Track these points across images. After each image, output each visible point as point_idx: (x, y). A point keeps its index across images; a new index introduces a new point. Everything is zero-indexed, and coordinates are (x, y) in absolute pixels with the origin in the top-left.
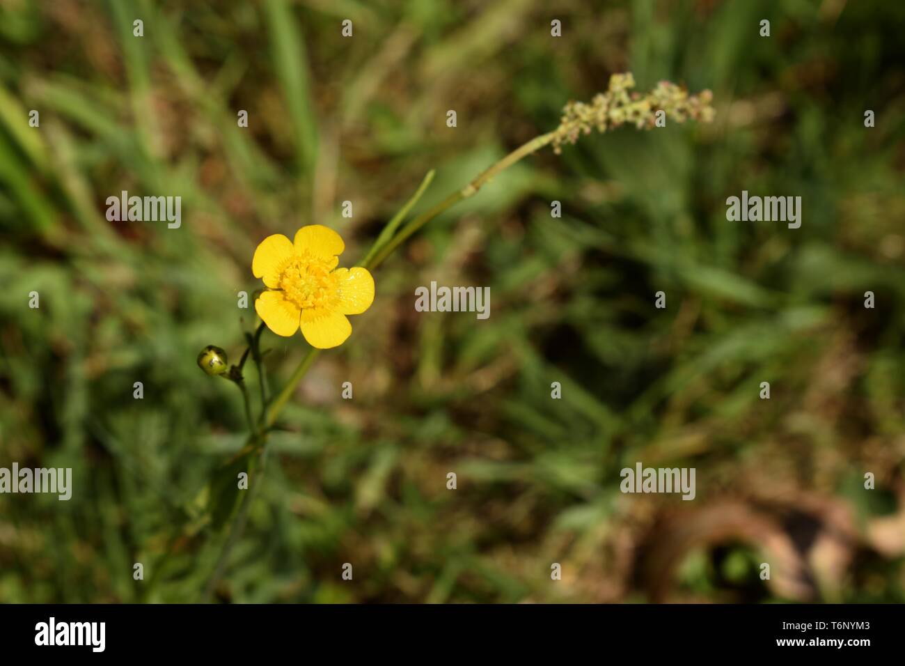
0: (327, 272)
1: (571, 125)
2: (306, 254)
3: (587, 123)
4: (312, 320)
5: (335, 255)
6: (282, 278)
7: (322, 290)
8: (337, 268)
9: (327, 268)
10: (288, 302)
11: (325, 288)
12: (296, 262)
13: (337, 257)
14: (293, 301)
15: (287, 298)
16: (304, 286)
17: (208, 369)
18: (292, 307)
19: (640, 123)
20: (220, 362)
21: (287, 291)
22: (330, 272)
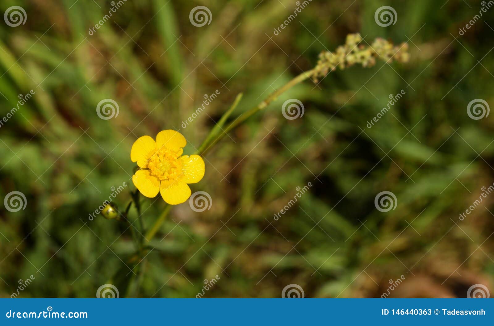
0: (176, 158)
1: (324, 65)
2: (164, 147)
3: (333, 64)
4: (166, 187)
5: (180, 148)
6: (149, 162)
7: (172, 169)
8: (182, 155)
9: (176, 156)
10: (152, 177)
11: (175, 167)
12: (157, 152)
13: (182, 149)
14: (155, 176)
15: (152, 174)
16: (162, 167)
17: (106, 216)
18: (155, 179)
19: (365, 63)
20: (113, 211)
21: (152, 170)
22: (178, 158)
